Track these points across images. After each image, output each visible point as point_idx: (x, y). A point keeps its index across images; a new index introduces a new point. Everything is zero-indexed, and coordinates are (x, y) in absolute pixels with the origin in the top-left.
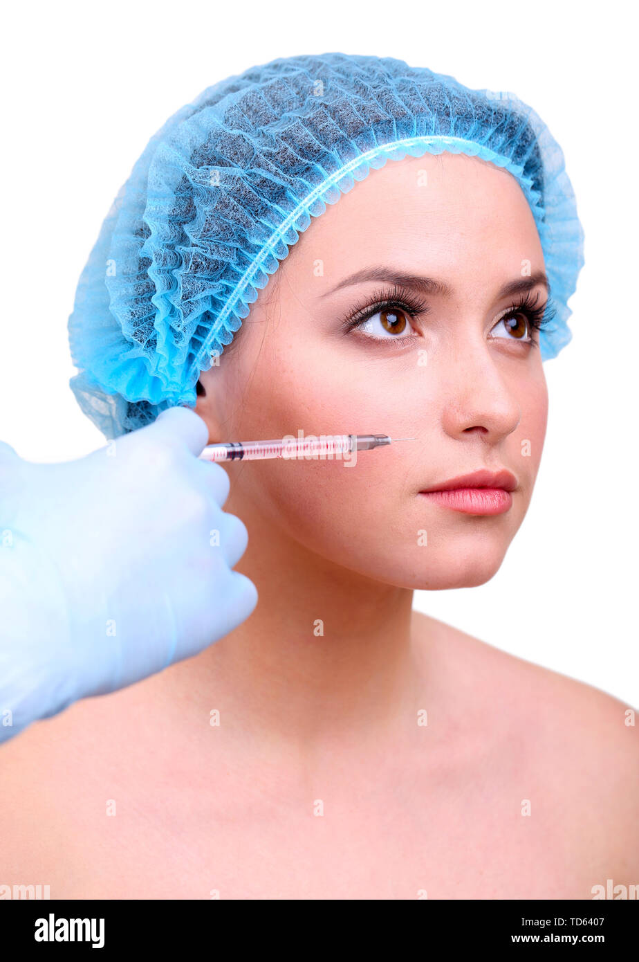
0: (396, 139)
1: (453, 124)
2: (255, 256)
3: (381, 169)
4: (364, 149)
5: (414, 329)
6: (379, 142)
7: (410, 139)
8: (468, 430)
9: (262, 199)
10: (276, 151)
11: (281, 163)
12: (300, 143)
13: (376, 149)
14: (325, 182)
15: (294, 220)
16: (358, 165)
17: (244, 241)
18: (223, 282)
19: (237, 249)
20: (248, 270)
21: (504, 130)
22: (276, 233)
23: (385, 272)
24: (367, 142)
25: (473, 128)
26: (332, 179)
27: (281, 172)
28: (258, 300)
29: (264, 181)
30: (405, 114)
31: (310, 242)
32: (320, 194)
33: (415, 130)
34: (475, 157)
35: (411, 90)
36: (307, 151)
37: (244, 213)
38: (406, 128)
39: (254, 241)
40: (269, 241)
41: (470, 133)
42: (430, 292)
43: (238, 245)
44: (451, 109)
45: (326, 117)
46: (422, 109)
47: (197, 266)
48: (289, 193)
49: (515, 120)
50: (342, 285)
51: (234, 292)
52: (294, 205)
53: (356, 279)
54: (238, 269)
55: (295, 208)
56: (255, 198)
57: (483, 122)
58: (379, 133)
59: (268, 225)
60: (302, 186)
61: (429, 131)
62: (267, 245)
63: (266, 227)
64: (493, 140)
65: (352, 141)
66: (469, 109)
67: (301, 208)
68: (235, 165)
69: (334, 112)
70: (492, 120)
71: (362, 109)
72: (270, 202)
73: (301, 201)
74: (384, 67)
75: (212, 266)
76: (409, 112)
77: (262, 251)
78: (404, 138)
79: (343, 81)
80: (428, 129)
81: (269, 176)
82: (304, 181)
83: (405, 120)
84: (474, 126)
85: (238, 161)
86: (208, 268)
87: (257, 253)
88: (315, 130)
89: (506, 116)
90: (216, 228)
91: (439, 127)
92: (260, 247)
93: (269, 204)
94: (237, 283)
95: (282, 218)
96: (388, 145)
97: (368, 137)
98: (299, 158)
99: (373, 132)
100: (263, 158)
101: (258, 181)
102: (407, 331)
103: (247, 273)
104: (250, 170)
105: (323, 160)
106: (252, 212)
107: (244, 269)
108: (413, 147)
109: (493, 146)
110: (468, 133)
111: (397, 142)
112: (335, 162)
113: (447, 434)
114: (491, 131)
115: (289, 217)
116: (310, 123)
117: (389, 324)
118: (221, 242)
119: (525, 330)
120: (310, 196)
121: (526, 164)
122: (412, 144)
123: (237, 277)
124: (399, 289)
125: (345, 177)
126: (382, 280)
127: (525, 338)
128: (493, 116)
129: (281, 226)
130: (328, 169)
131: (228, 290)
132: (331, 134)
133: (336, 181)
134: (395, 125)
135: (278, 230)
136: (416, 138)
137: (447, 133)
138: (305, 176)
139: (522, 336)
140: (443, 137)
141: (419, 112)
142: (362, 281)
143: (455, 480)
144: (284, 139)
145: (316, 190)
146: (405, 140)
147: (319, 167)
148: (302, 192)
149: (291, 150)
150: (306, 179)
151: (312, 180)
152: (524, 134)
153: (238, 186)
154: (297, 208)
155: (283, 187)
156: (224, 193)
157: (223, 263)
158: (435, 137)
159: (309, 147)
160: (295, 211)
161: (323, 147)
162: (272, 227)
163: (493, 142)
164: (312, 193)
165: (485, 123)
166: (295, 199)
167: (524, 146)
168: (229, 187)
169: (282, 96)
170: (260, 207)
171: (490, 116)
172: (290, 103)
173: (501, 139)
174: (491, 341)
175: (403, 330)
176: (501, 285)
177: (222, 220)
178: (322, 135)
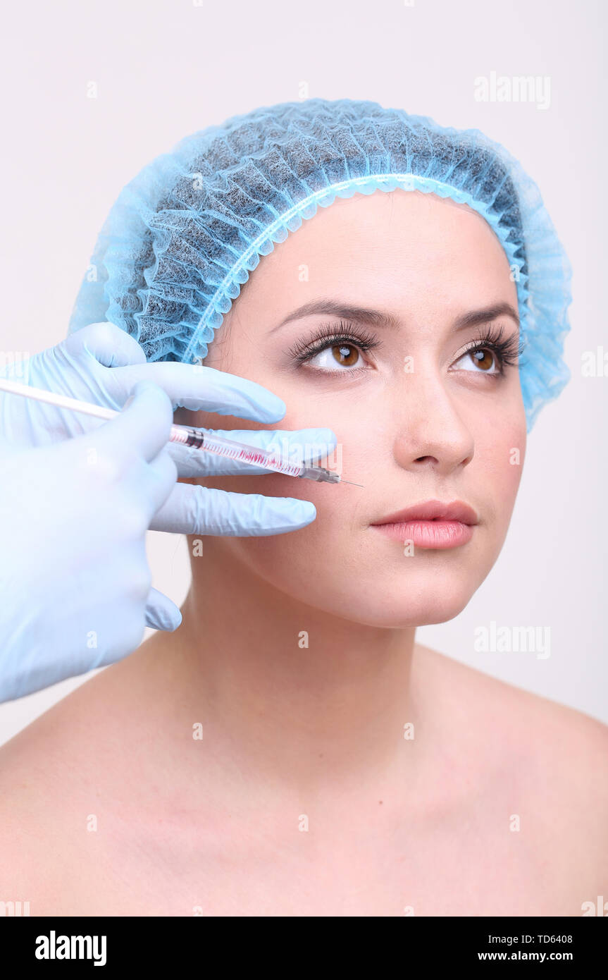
0: (349, 178)
1: (409, 162)
2: (212, 297)
3: (329, 207)
4: (315, 188)
5: (367, 362)
6: (332, 181)
7: (363, 178)
8: (421, 460)
9: (215, 240)
10: (228, 192)
11: (232, 204)
12: (251, 184)
13: (328, 188)
14: (276, 222)
15: (246, 260)
16: (308, 204)
17: (200, 282)
18: (183, 323)
19: (194, 290)
20: (207, 311)
21: (468, 167)
22: (230, 273)
23: (329, 305)
24: (317, 182)
25: (430, 165)
26: (283, 219)
27: (232, 213)
28: (215, 340)
29: (216, 222)
30: (357, 153)
31: (261, 281)
32: (272, 233)
33: (368, 168)
34: (432, 194)
35: (368, 129)
36: (258, 191)
37: (196, 254)
38: (359, 167)
39: (210, 282)
40: (224, 281)
41: (429, 170)
42: (378, 324)
43: (195, 287)
44: (407, 147)
45: (278, 157)
46: (375, 147)
47: (153, 308)
48: (241, 234)
49: (479, 156)
50: (289, 319)
51: (195, 333)
52: (247, 245)
53: (301, 313)
54: (195, 310)
55: (247, 248)
56: (208, 239)
57: (443, 159)
58: (331, 172)
59: (222, 266)
60: (254, 226)
61: (384, 170)
62: (222, 285)
63: (221, 268)
64: (456, 177)
65: (302, 181)
66: (426, 147)
67: (253, 247)
68: (189, 207)
69: (286, 154)
70: (453, 156)
71: (314, 149)
72: (224, 242)
73: (253, 241)
74: (352, 109)
75: (168, 308)
76: (362, 150)
77: (218, 292)
78: (357, 176)
79: (304, 124)
80: (383, 168)
81: (222, 218)
82: (254, 220)
83: (357, 159)
84: (432, 163)
85: (192, 203)
86: (165, 309)
87: (213, 293)
88: (266, 170)
89: (468, 153)
90: (169, 270)
91: (395, 165)
92: (215, 288)
93: (222, 245)
94: (197, 324)
95: (235, 259)
96: (341, 183)
97: (318, 176)
98: (250, 198)
99: (323, 171)
100: (214, 200)
101: (210, 222)
102: (359, 363)
103: (205, 314)
104: (203, 212)
105: (275, 201)
106: (206, 253)
107: (203, 310)
108: (365, 185)
109: (457, 184)
110: (427, 171)
111: (350, 181)
112: (286, 201)
113: (399, 465)
114: (451, 168)
115: (242, 257)
116: (262, 165)
117: (342, 357)
118: (176, 284)
119: (492, 363)
120: (261, 236)
121: (496, 200)
122: (365, 183)
123: (196, 318)
124: (346, 323)
125: (295, 216)
126: (328, 312)
127: (492, 370)
128: (454, 153)
129: (235, 266)
130: (280, 209)
131: (189, 332)
132: (281, 174)
133: (287, 220)
134: (346, 164)
135: (232, 270)
136: (369, 177)
137: (404, 171)
138: (257, 216)
139: (488, 368)
140: (399, 175)
141: (373, 151)
142: (308, 314)
143: (405, 511)
144: (236, 180)
145: (267, 230)
146: (357, 179)
147: (270, 207)
148: (254, 232)
149: (241, 191)
150: (258, 219)
151: (264, 220)
152: (492, 171)
153: (190, 228)
154: (250, 248)
155: (235, 228)
156: (175, 235)
157: (180, 305)
158: (390, 175)
159: (259, 187)
160: (247, 251)
161: (272, 187)
162: (225, 267)
163: (457, 180)
164: (264, 233)
165: (445, 160)
166: (247, 238)
167: (492, 183)
168: (181, 229)
169: (245, 140)
170: (213, 248)
171: (449, 152)
172: (250, 146)
173: (465, 175)
174: (452, 374)
175: (354, 363)
176: (455, 317)
177: (175, 262)
178: (273, 175)
